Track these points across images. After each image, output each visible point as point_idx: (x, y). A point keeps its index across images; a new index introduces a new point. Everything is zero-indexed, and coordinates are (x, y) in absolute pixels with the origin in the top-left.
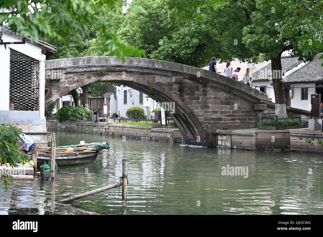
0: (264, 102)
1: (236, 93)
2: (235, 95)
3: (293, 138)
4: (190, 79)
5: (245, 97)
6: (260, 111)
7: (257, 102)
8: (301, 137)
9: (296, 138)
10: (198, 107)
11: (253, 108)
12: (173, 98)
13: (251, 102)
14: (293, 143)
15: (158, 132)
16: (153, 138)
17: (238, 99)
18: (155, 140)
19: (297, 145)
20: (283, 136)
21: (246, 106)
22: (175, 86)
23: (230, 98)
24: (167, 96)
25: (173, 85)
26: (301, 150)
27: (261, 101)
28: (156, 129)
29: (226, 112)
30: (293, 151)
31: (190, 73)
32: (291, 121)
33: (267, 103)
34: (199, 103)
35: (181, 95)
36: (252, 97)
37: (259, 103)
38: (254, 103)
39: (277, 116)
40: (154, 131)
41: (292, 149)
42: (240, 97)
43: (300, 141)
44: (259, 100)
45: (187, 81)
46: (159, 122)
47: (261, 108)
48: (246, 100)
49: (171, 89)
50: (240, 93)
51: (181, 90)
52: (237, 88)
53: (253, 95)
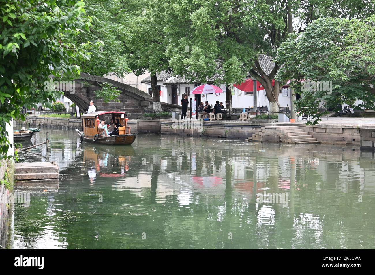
0: (148, 100)
1: (127, 94)
2: (127, 95)
3: (162, 125)
4: (94, 84)
5: (134, 96)
6: (145, 106)
7: (143, 100)
8: (167, 124)
9: (164, 125)
10: (100, 104)
11: (140, 104)
12: (82, 98)
13: (139, 100)
14: (163, 128)
15: (75, 122)
16: (71, 127)
17: (129, 98)
18: (72, 128)
19: (165, 130)
20: (157, 123)
21: (135, 103)
22: (84, 90)
23: (123, 98)
24: (78, 97)
25: (82, 89)
26: (167, 133)
27: (146, 99)
28: (72, 120)
29: (121, 107)
30: (163, 134)
31: (94, 80)
32: (163, 113)
33: (150, 100)
34: (101, 101)
35: (88, 96)
36: (139, 96)
37: (145, 101)
38: (141, 101)
39: (154, 110)
40: (71, 122)
41: (162, 132)
42: (131, 97)
43: (166, 127)
44: (144, 98)
45: (93, 86)
46: (75, 114)
47: (145, 104)
48: (135, 99)
49: (81, 92)
50: (130, 94)
51: (88, 92)
52: (128, 90)
53: (140, 95)
